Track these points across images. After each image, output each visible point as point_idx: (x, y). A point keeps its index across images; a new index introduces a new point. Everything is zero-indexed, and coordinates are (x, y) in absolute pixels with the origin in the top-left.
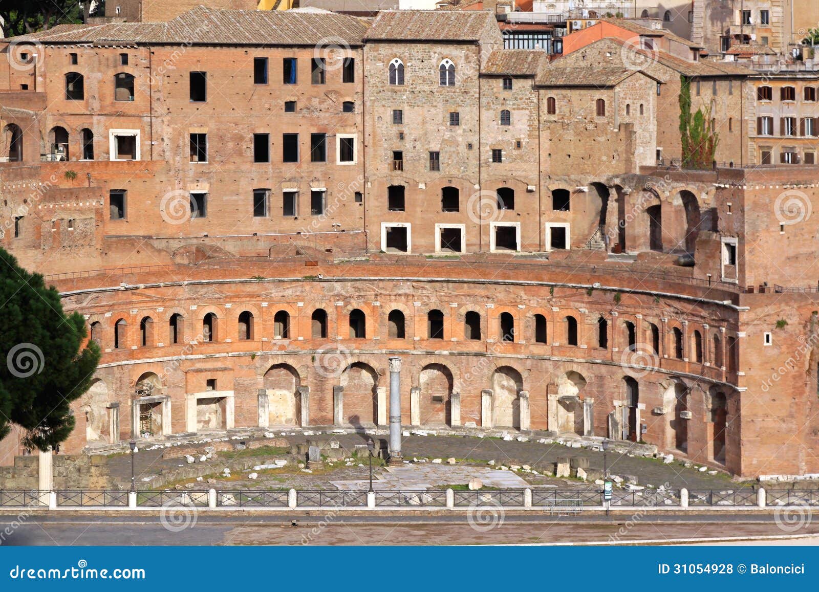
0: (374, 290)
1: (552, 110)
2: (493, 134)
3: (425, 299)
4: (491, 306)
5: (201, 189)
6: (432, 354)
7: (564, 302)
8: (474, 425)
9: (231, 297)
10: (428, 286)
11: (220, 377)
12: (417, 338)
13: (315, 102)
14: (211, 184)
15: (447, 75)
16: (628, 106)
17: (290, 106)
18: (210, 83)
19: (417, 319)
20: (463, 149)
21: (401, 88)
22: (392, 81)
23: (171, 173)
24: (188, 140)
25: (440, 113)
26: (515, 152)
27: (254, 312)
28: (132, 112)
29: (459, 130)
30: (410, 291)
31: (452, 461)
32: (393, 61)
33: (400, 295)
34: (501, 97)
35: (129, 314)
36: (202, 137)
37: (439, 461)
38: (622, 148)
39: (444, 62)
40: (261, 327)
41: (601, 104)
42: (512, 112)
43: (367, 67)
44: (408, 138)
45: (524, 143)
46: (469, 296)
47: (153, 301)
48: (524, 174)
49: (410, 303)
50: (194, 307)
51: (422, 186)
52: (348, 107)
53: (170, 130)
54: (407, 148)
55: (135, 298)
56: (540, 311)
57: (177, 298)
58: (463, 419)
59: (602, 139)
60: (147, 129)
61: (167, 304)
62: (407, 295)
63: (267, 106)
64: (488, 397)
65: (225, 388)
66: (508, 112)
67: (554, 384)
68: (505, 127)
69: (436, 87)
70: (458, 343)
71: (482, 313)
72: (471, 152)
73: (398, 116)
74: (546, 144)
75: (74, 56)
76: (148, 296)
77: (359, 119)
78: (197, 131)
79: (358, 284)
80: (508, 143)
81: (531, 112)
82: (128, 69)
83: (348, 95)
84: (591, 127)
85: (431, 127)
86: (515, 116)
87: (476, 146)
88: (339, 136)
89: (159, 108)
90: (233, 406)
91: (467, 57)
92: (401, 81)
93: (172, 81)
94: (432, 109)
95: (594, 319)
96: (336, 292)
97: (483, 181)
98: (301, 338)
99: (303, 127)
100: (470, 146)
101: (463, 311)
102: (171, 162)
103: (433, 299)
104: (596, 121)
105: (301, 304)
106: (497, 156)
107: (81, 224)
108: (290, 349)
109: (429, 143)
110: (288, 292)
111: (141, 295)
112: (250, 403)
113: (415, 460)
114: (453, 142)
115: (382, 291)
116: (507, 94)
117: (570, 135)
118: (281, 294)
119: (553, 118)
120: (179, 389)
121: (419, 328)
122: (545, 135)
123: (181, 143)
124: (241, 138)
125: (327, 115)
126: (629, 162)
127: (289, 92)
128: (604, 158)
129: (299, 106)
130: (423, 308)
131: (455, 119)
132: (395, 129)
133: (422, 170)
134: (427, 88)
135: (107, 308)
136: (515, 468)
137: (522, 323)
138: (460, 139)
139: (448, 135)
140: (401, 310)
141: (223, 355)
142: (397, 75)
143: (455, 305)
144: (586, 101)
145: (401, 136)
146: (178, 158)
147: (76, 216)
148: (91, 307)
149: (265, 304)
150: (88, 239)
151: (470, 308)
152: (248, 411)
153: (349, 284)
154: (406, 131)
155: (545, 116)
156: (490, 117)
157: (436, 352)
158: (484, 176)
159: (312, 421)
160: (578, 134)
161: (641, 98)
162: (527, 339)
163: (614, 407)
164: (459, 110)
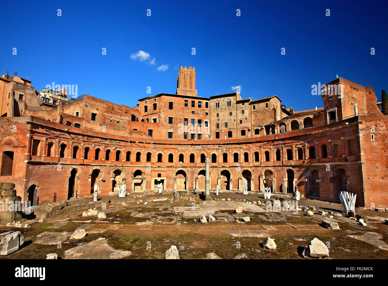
0: (208, 148)
1: (254, 108)
2: (240, 117)
3: (222, 150)
4: (242, 151)
5: (171, 131)
6: (224, 167)
7: (264, 146)
8: (237, 189)
9: (166, 149)
10: (223, 146)
11: (162, 173)
12: (220, 162)
13: (199, 112)
14: (173, 130)
15: (229, 104)
16: (274, 105)
17: (193, 112)
18: (174, 105)
19: (220, 156)
20: (233, 121)
21: (218, 108)
22: (217, 107)
23: (164, 126)
24: (168, 118)
25: (227, 113)
26: (246, 121)
27: (173, 154)
28: (156, 112)
29: (232, 117)
30: (218, 148)
31: (229, 199)
32: (217, 102)
33: (215, 149)
34: (242, 107)
35: (132, 150)
36: (172, 118)
37: (224, 199)
38: (273, 115)
39: (228, 100)
40: (175, 158)
41: (267, 104)
42: (244, 110)
43: (211, 104)
44: (220, 120)
45: (248, 118)
46: (235, 148)
47: (141, 147)
48: (248, 126)
49: (218, 151)
50: (155, 151)
51: (223, 131)
52: (207, 114)
53: (164, 116)
54: (220, 122)
55: (134, 145)
56: (257, 151)
57: (150, 147)
58: (233, 188)
59: (268, 114)
60: (159, 116)
61: (146, 149)
62: (217, 149)
63: (187, 112)
64: (241, 180)
65: (164, 177)
66: (243, 110)
67: (262, 175)
68: (243, 114)
69: (226, 107)
70: (232, 163)
71: (239, 153)
72: (235, 122)
73: (218, 115)
74: (253, 117)
75: (146, 102)
76: (139, 145)
77: (209, 117)
78: (170, 116)
79: (204, 146)
80: (244, 118)
81: (249, 110)
82: (156, 102)
83: (207, 111)
84: (264, 111)
85: (225, 117)
86: (245, 111)
87: (236, 120)
88: (204, 121)
89: (162, 110)
90: (166, 182)
91: (233, 98)
92: (219, 107)
93: (165, 104)
94: (226, 112)
95: (275, 150)
96: (197, 148)
97: (238, 129)
98: (187, 162)
99: (196, 118)
100: (235, 120)
101: (233, 153)
102: (164, 123)
103: (224, 150)
104: (266, 109)
105: (187, 152)
106: (241, 122)
107: (122, 124)
108: (184, 165)
109: (225, 120)
110: (183, 148)
111: (137, 145)
112: (171, 182)
113: (215, 199)
114: (231, 120)
115: (210, 148)
116: (243, 106)
117: (259, 114)
118: (181, 149)
119: (255, 110)
120: (149, 176)
121: (220, 159)
122: (253, 115)
123: (166, 119)
124: (181, 119)
125: (202, 115)
126: (275, 118)
127: (193, 109)
128: (268, 119)
129: (195, 112)
130: (221, 153)
131: (231, 114)
132: (217, 118)
133: (223, 128)
134: (224, 107)
135: (123, 147)
136: (255, 202)
137: (251, 155)
138: (232, 119)
139: (229, 118)
140: (215, 153)
141: (163, 166)
142: (218, 105)
143: (231, 151)
144: (263, 105)
145: (219, 120)
146: (165, 123)
147: (120, 120)
148: (116, 145)
149: (176, 151)
150: (124, 129)
151: (235, 152)
152: (171, 184)
153: (201, 146)
154: (220, 118)
155: (253, 110)
156: (239, 112)
157: (225, 166)
158: (238, 127)
159: (189, 188)
160: (261, 114)
161: (276, 104)
162: (253, 160)
163: (284, 181)
164: (232, 111)
